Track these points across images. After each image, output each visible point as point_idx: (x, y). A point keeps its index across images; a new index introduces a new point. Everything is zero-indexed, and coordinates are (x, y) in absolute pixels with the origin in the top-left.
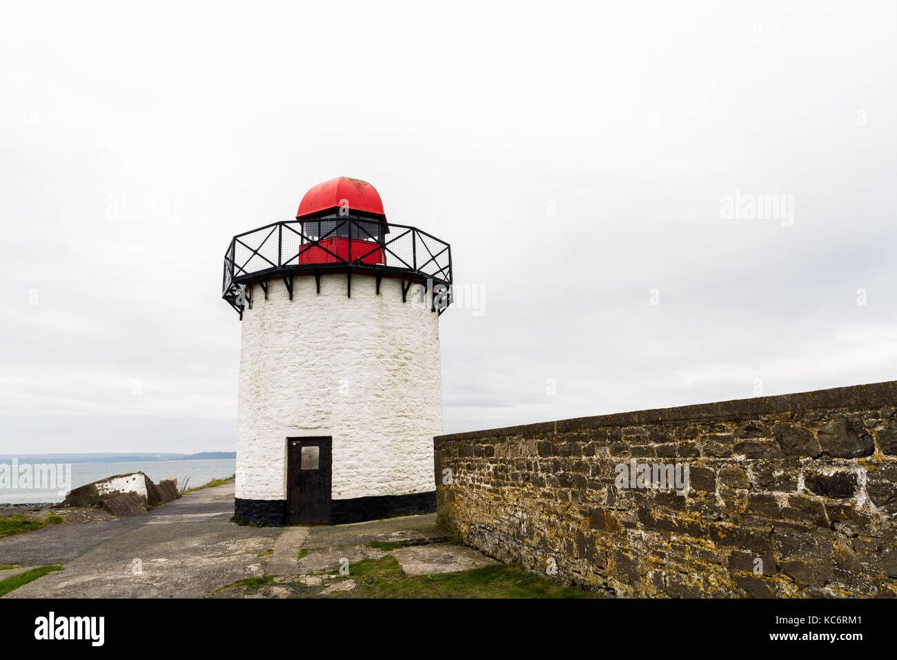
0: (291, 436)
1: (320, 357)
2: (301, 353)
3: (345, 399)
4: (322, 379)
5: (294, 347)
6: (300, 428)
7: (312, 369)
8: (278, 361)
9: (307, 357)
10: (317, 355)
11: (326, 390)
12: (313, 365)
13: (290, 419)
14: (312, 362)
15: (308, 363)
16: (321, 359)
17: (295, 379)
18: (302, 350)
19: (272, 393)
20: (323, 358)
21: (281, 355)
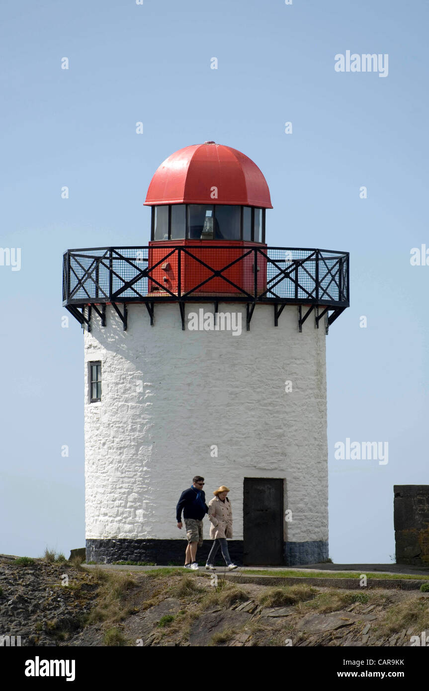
0: (249, 477)
1: (277, 396)
2: (258, 390)
3: (296, 441)
4: (278, 419)
5: (252, 383)
6: (258, 469)
7: (270, 408)
8: (233, 396)
9: (264, 395)
10: (273, 394)
11: (281, 431)
12: (270, 404)
13: (249, 459)
14: (269, 400)
15: (265, 402)
16: (277, 398)
17: (253, 417)
18: (259, 387)
19: (227, 430)
20: (279, 397)
21: (237, 390)
